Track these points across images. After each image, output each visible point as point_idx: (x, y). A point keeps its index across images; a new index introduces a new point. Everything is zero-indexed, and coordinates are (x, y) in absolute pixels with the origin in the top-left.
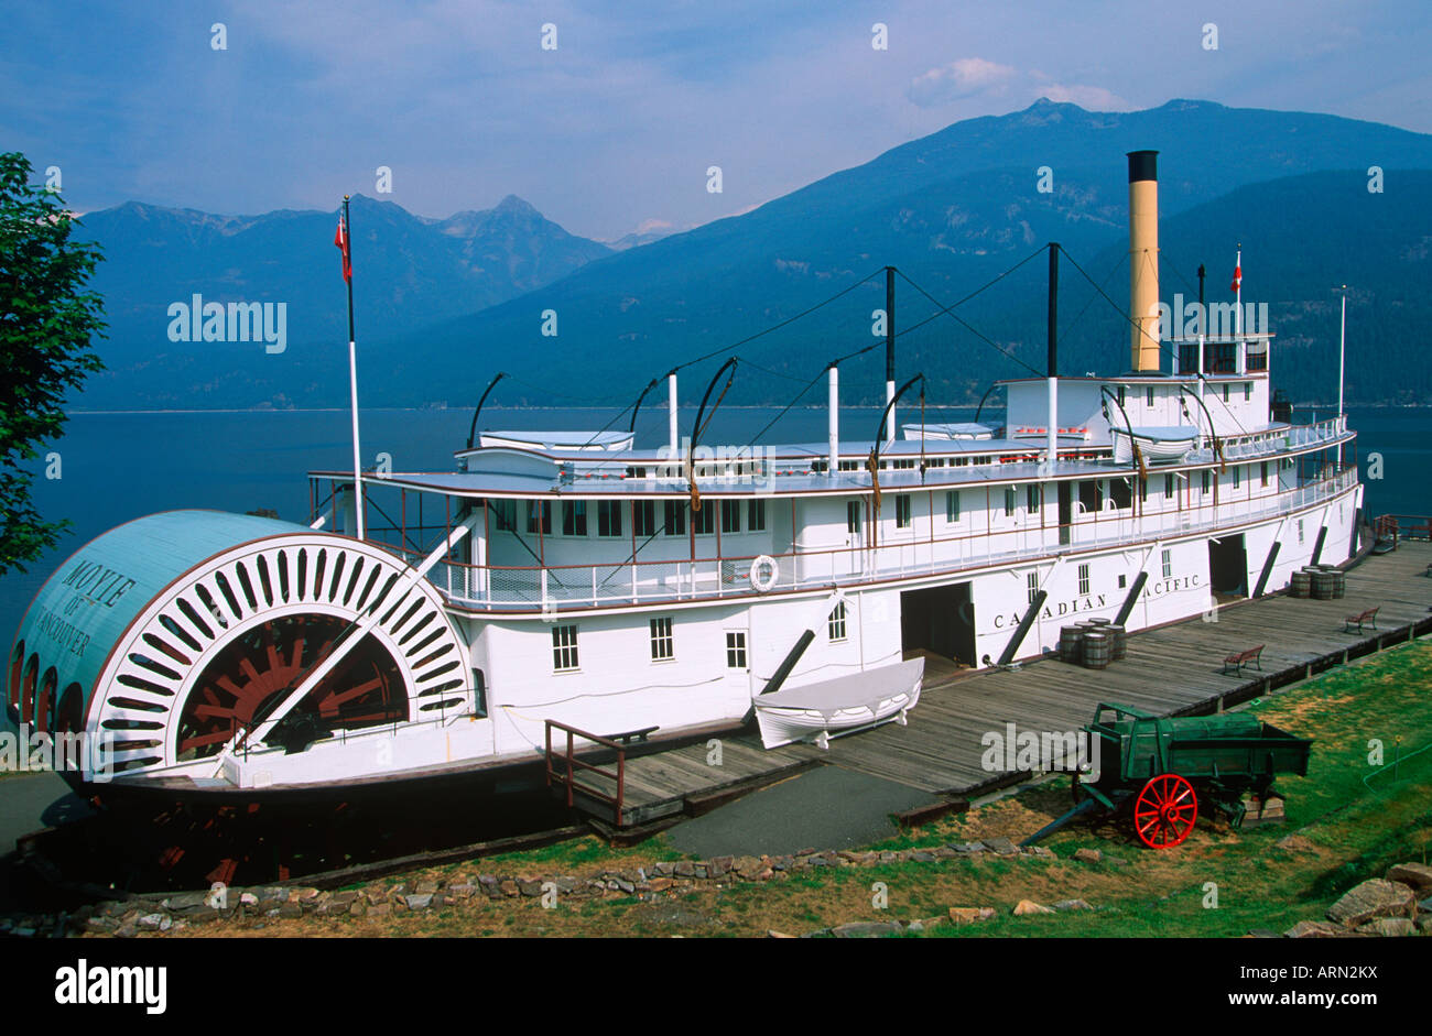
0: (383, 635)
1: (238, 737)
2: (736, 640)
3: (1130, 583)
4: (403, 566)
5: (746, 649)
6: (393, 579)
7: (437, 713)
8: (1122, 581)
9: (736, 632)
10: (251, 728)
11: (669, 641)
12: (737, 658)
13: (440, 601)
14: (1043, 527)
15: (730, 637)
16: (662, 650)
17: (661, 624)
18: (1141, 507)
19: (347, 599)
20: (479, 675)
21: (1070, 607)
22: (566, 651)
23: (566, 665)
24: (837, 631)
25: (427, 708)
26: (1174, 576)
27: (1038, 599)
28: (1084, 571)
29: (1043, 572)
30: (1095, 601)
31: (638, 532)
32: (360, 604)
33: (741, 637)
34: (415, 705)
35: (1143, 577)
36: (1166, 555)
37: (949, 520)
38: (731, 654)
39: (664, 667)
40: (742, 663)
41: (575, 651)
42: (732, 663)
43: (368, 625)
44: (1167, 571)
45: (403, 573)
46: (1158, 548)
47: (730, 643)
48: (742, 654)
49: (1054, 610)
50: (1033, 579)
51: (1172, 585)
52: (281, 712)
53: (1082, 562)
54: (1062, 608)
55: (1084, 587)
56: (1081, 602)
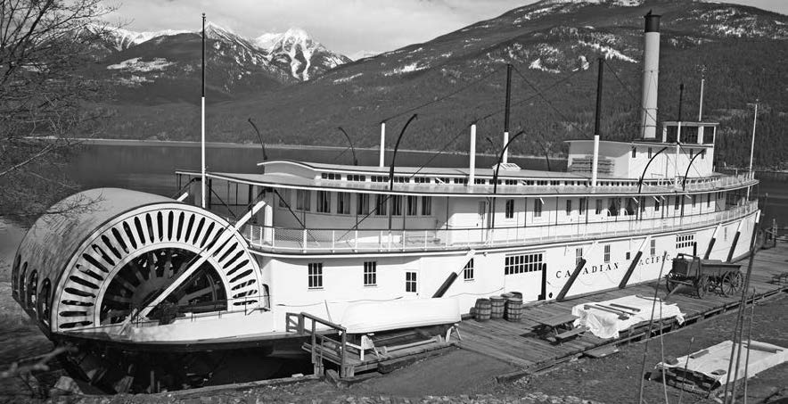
0: (214, 262)
1: (134, 314)
2: (411, 277)
3: (633, 257)
4: (227, 224)
5: (417, 282)
6: (221, 231)
7: (242, 307)
8: (628, 256)
9: (411, 272)
10: (141, 310)
11: (375, 275)
12: (411, 287)
13: (246, 245)
14: (587, 223)
15: (408, 274)
16: (370, 279)
17: (370, 266)
18: (641, 215)
19: (195, 241)
20: (266, 287)
21: (599, 269)
22: (315, 277)
23: (315, 285)
24: (469, 273)
25: (236, 304)
26: (657, 254)
27: (581, 263)
28: (607, 249)
29: (585, 248)
30: (612, 266)
31: (359, 213)
32: (203, 244)
33: (414, 274)
34: (230, 306)
35: (640, 254)
36: (653, 243)
37: (536, 216)
38: (408, 284)
39: (370, 289)
40: (414, 290)
41: (321, 278)
42: (408, 290)
43: (206, 256)
44: (653, 252)
45: (227, 228)
46: (649, 238)
47: (408, 277)
48: (414, 285)
49: (590, 270)
50: (580, 252)
51: (655, 259)
52: (156, 302)
53: (607, 244)
54: (594, 269)
55: (607, 258)
56: (605, 266)
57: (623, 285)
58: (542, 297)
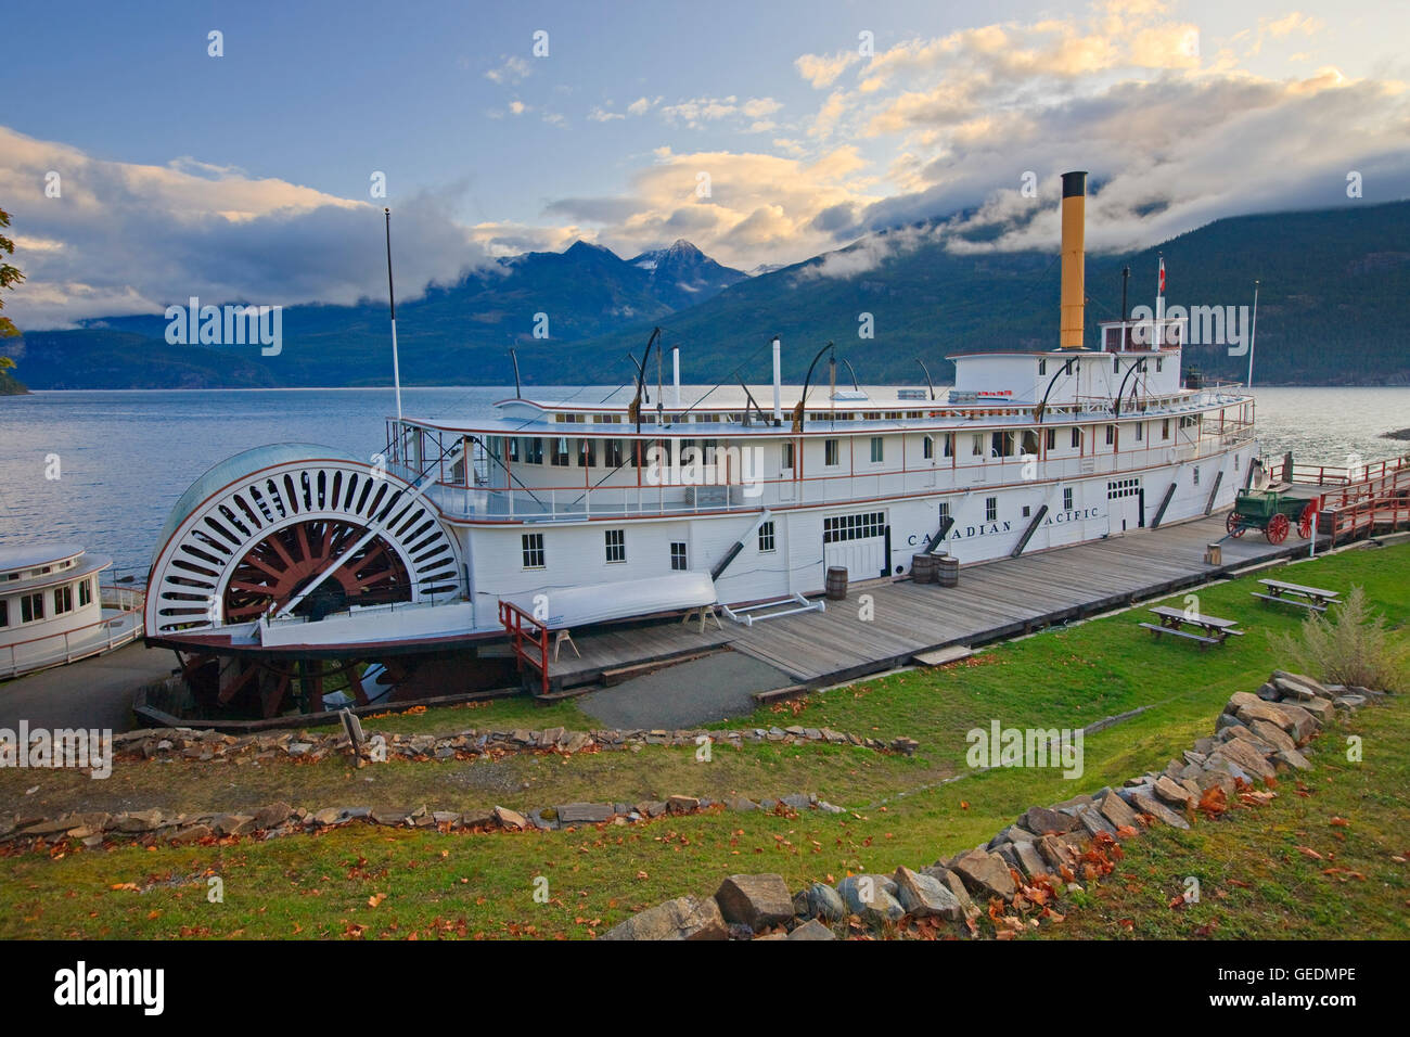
0: (389, 536)
1: (271, 609)
2: (679, 549)
3: (1033, 512)
4: (405, 486)
5: (687, 556)
6: (397, 496)
7: (435, 596)
8: (1026, 511)
9: (678, 542)
10: (282, 604)
11: (622, 548)
12: (680, 563)
13: (436, 513)
14: (954, 468)
15: (674, 546)
16: (615, 554)
17: (614, 536)
18: (1045, 453)
19: (359, 510)
20: (466, 567)
21: (978, 530)
22: (533, 553)
23: (533, 564)
24: (767, 543)
25: (425, 592)
26: (1075, 507)
27: (946, 523)
28: (991, 503)
29: (952, 501)
30: (1000, 527)
31: (609, 464)
32: (370, 513)
33: (683, 546)
34: (416, 590)
35: (1044, 509)
36: (1068, 493)
37: (873, 460)
38: (674, 560)
39: (616, 567)
40: (684, 567)
41: (542, 554)
42: (674, 567)
43: (377, 528)
44: (1068, 504)
45: (405, 490)
46: (1060, 486)
47: (675, 550)
48: (683, 561)
49: (963, 533)
50: (944, 508)
51: (1072, 516)
52: (307, 591)
53: (991, 496)
54: (970, 531)
55: (991, 515)
56: (989, 527)
57: (1017, 553)
58: (886, 572)
